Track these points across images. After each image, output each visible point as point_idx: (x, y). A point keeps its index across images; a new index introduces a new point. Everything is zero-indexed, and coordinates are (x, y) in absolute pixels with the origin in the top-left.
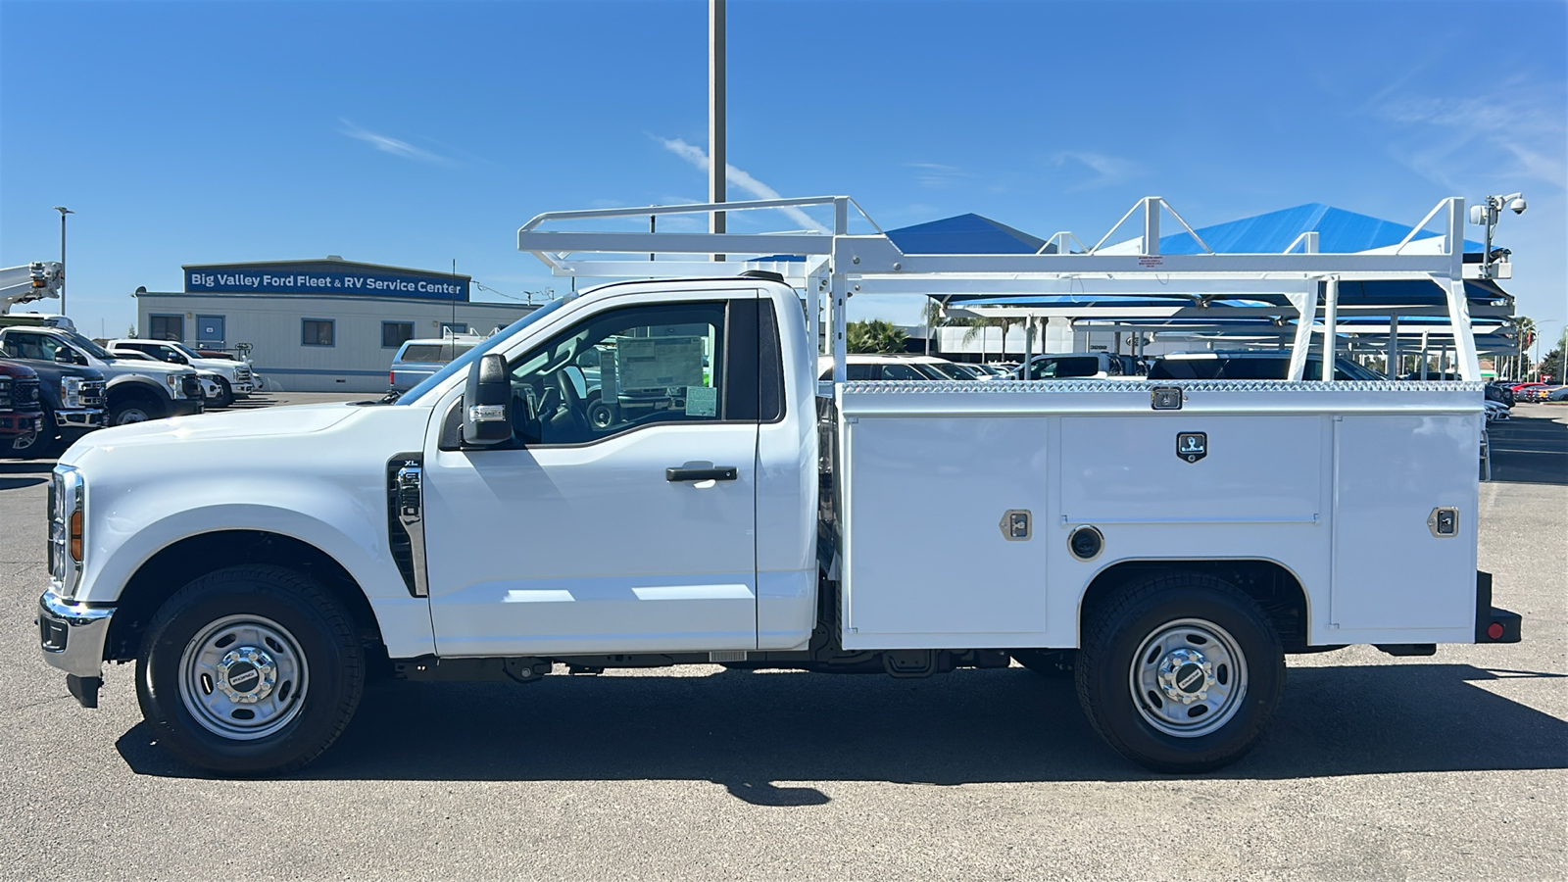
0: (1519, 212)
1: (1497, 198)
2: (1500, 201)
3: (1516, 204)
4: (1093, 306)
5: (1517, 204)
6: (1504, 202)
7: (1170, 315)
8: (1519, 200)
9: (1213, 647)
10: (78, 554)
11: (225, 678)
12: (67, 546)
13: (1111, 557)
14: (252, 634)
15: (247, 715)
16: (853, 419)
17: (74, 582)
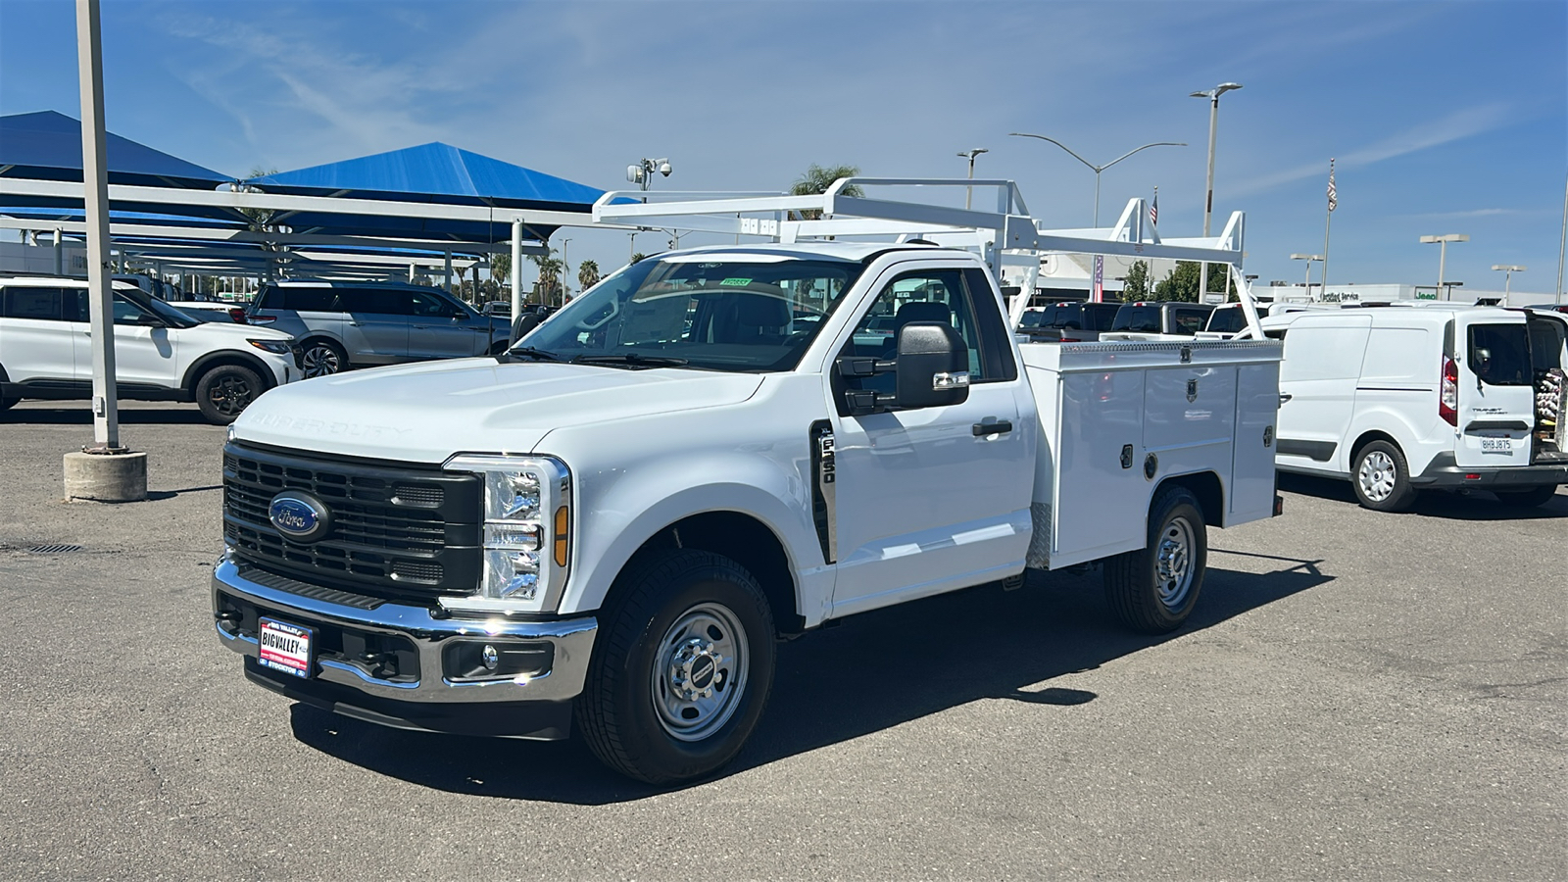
0: (666, 174)
1: (651, 161)
2: (653, 164)
3: (664, 168)
4: (61, 216)
5: (666, 168)
6: (656, 165)
7: (227, 238)
8: (666, 165)
9: (1180, 537)
10: (562, 559)
11: (688, 676)
12: (546, 550)
13: (1159, 476)
14: (700, 624)
15: (690, 713)
16: (1063, 375)
17: (557, 592)
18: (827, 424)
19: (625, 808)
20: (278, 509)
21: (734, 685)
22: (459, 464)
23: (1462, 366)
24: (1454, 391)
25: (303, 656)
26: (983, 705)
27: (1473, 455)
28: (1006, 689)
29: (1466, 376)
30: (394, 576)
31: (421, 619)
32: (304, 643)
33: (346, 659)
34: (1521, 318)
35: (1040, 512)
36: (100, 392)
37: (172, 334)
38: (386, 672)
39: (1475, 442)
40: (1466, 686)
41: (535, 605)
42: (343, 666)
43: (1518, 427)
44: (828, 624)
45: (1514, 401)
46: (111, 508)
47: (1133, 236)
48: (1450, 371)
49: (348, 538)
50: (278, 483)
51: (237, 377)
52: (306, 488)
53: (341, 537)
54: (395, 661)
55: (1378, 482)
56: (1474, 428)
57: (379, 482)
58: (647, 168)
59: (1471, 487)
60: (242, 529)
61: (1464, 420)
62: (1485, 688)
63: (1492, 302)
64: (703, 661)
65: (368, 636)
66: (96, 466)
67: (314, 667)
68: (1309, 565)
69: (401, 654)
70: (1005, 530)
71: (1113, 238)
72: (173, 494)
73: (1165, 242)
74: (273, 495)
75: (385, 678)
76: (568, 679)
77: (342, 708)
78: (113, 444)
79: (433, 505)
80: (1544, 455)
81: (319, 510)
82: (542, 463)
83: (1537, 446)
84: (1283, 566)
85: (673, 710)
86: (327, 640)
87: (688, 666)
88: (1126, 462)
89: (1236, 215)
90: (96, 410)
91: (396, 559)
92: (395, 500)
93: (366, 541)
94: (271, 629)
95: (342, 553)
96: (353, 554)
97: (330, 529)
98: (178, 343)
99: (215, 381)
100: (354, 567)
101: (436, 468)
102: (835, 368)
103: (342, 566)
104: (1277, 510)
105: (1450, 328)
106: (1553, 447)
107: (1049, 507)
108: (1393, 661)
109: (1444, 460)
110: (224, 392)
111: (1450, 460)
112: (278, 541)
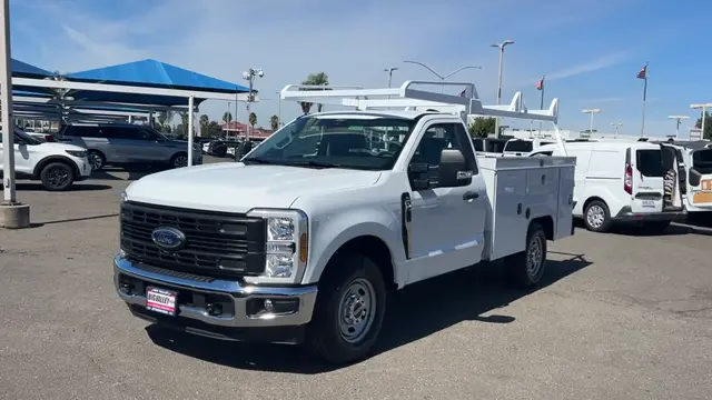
3: (261, 73)
6: (256, 72)
9: (536, 245)
10: (303, 258)
11: (351, 312)
12: (297, 254)
13: (531, 217)
14: (356, 288)
15: (351, 330)
16: (497, 172)
17: (301, 274)
18: (407, 194)
19: (328, 375)
20: (156, 235)
21: (369, 316)
22: (255, 213)
23: (634, 168)
24: (631, 179)
25: (173, 305)
26: (465, 323)
27: (639, 207)
28: (473, 316)
29: (636, 173)
30: (221, 267)
31: (235, 287)
32: (173, 299)
33: (194, 306)
34: (658, 147)
35: (487, 234)
36: (7, 176)
37: (29, 148)
38: (216, 312)
39: (639, 202)
40: (671, 311)
41: (291, 280)
42: (192, 310)
43: (657, 195)
44: (406, 287)
45: (656, 184)
46: (14, 231)
47: (517, 109)
48: (629, 170)
49: (197, 249)
50: (157, 222)
51: (61, 168)
52: (174, 225)
53: (191, 248)
54: (220, 308)
55: (596, 218)
56: (639, 196)
57: (214, 222)
58: (253, 73)
59: (637, 222)
60: (135, 244)
61: (635, 192)
62: (679, 312)
63: (645, 140)
64: (358, 305)
65: (206, 295)
66: (5, 211)
67: (177, 310)
68: (579, 257)
69: (223, 304)
70: (474, 243)
71: (510, 110)
72: (41, 225)
73: (529, 112)
74: (154, 228)
75: (216, 315)
76: (304, 315)
77: (189, 330)
78: (13, 201)
79: (242, 233)
80: (667, 207)
81: (181, 235)
82: (295, 213)
83: (665, 203)
84: (568, 257)
85: (344, 328)
86: (184, 297)
87: (352, 308)
88: (519, 212)
89: (555, 100)
90: (5, 184)
91: (223, 259)
92: (222, 231)
93: (204, 250)
94: (153, 293)
95: (193, 256)
96: (199, 257)
97: (186, 244)
98: (32, 152)
99: (50, 170)
100: (199, 263)
101: (243, 216)
102: (409, 169)
103: (193, 262)
104: (572, 233)
105: (629, 151)
106: (671, 204)
107: (491, 232)
108: (635, 301)
109: (626, 209)
110: (54, 175)
111: (629, 209)
112: (157, 250)
